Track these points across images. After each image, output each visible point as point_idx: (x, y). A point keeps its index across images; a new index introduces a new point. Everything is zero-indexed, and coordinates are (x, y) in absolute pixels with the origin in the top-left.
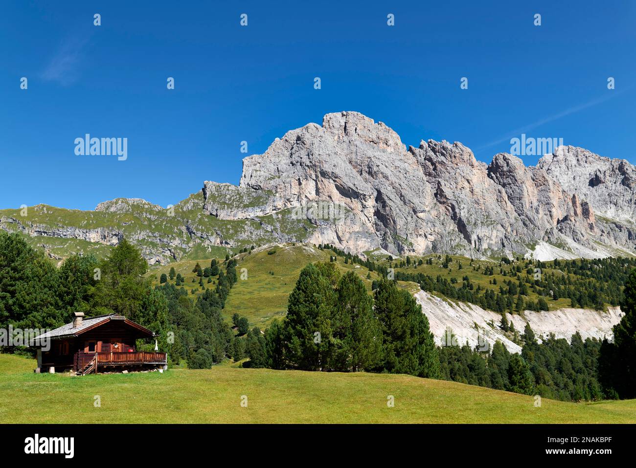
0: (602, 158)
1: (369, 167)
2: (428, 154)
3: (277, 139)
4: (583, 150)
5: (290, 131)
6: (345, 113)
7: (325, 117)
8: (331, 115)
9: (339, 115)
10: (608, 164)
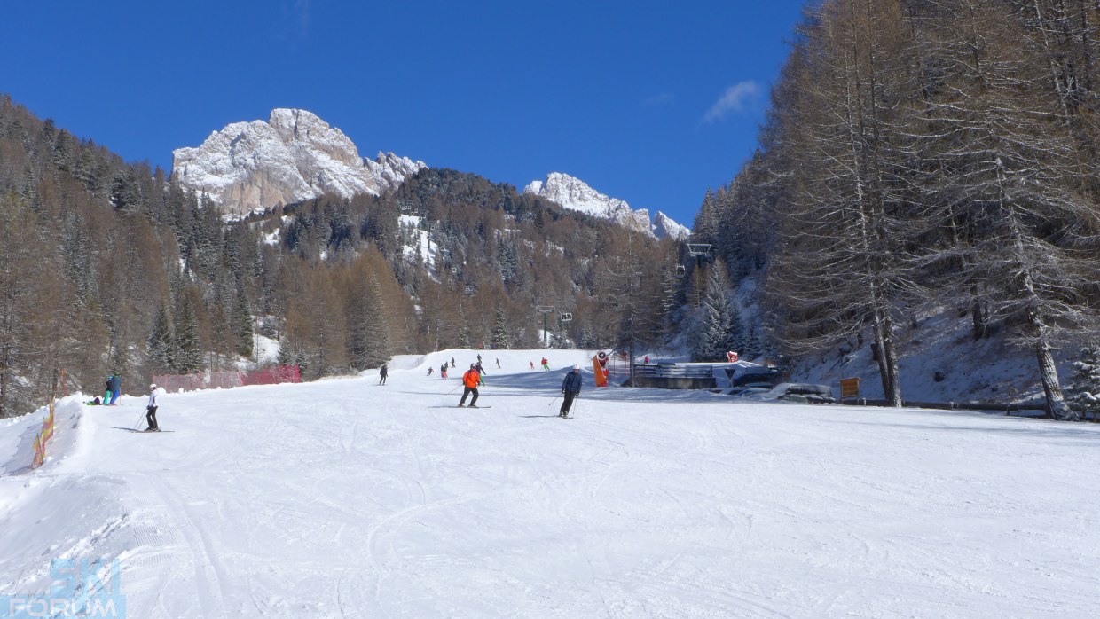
0: (599, 196)
1: (320, 179)
2: (387, 171)
3: (215, 132)
4: (580, 182)
5: (231, 125)
6: (295, 111)
7: (272, 114)
8: (278, 111)
9: (288, 112)
10: (605, 204)
